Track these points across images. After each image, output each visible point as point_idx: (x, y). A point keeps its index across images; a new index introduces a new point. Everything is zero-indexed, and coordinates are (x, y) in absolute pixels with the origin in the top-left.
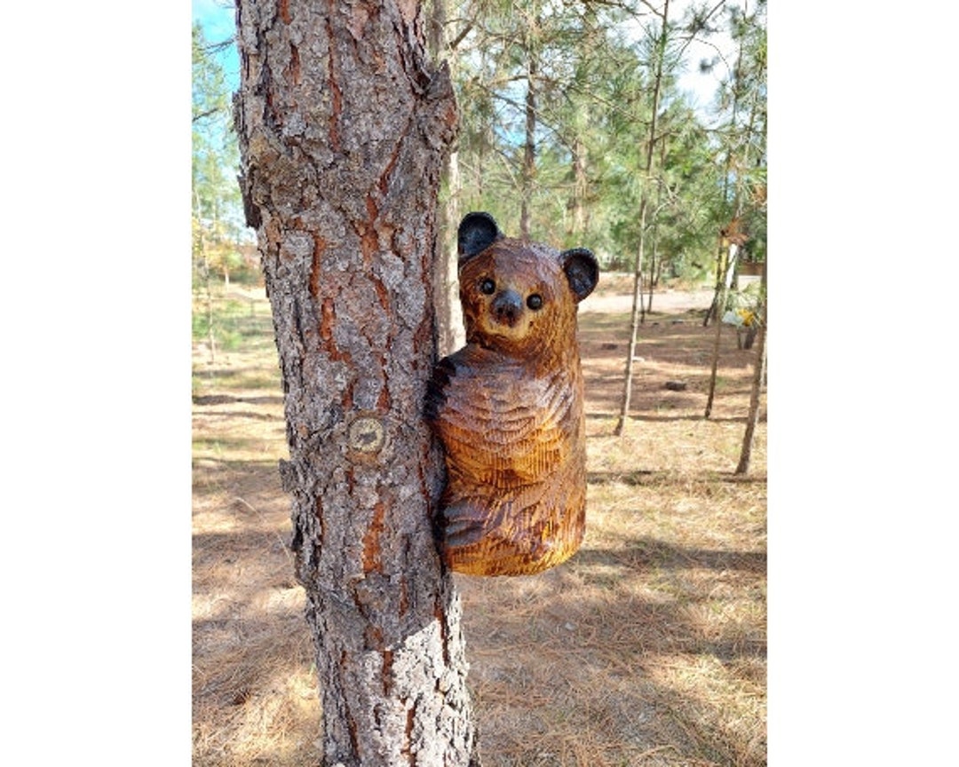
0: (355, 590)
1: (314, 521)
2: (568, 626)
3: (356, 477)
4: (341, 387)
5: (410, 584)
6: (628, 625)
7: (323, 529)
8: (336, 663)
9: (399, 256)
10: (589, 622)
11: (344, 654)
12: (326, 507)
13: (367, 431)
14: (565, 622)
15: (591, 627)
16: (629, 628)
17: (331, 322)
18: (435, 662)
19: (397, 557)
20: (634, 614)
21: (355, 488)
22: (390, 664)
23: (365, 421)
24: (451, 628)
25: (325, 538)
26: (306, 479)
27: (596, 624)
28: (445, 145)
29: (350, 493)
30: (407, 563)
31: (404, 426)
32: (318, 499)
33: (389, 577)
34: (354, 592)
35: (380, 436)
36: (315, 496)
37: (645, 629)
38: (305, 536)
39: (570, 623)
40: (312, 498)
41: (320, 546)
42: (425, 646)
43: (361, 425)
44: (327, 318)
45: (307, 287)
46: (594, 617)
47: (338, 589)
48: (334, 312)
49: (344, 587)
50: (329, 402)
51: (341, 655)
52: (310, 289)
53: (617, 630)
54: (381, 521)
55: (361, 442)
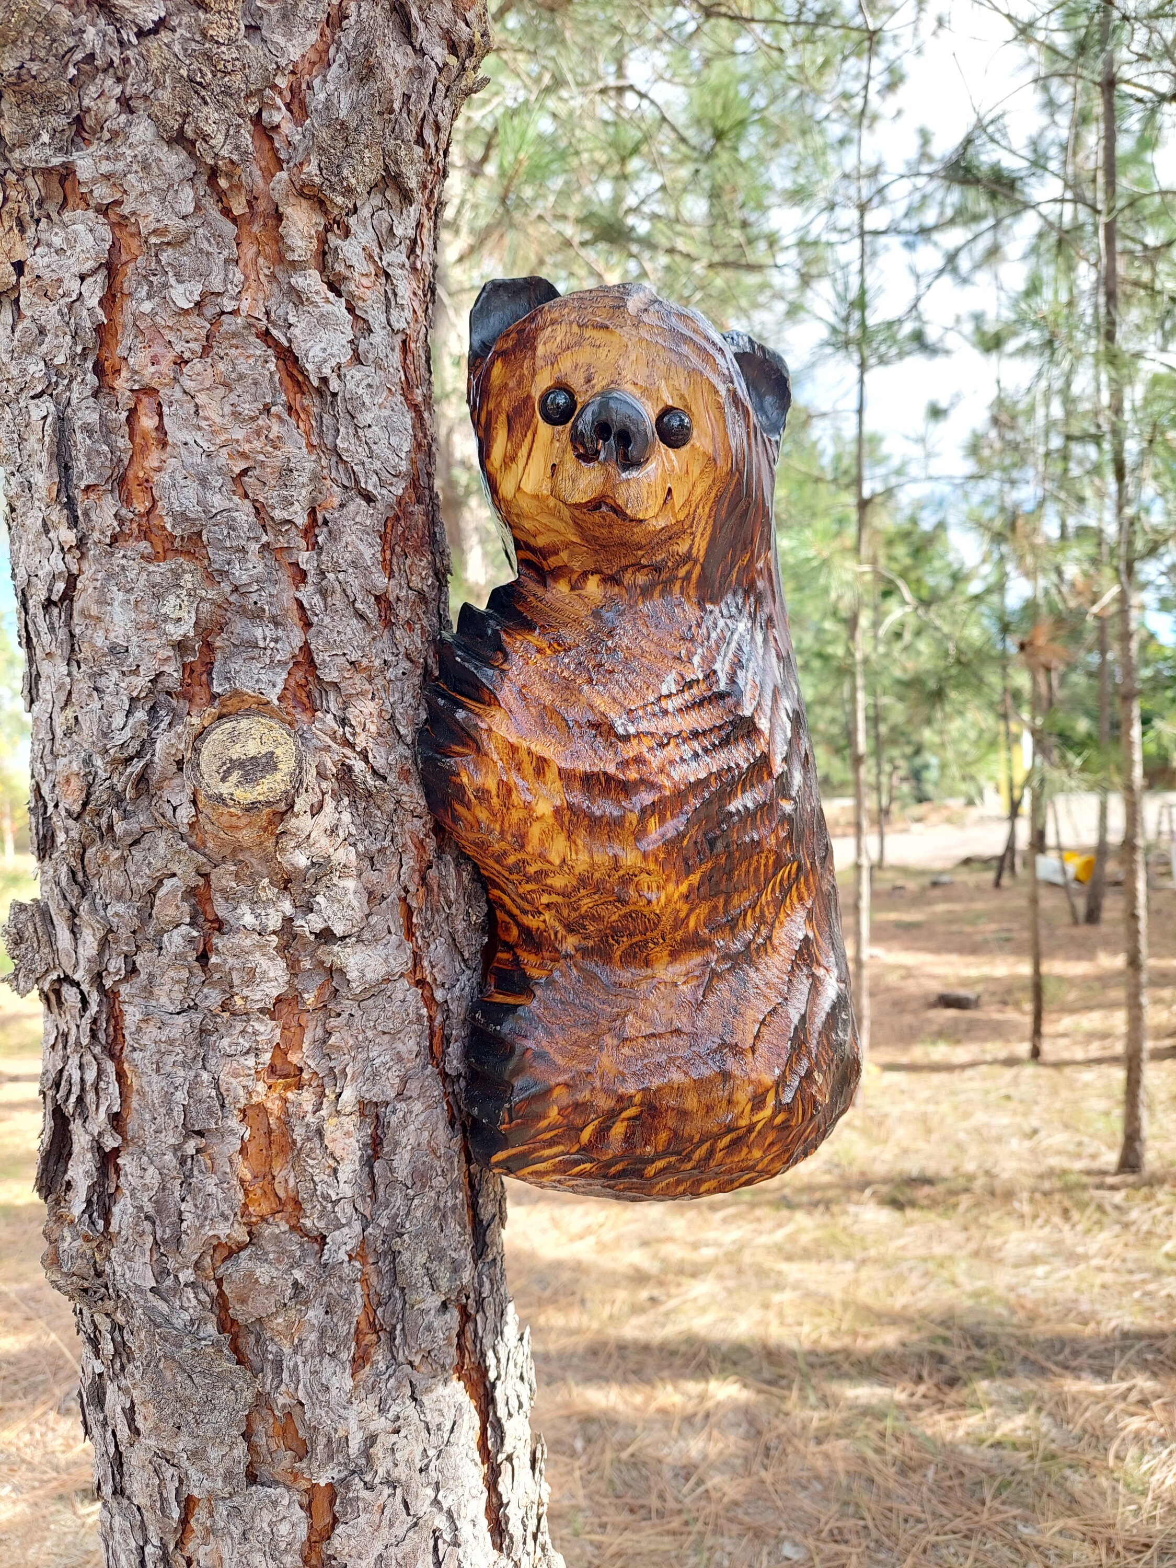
0: (219, 1282)
1: (100, 1073)
2: (788, 1550)
3: (221, 909)
4: (176, 632)
5: (384, 1266)
6: (932, 1538)
7: (124, 1096)
8: (164, 1546)
9: (339, 294)
10: (837, 1537)
11: (188, 1505)
12: (132, 1015)
13: (252, 748)
14: (780, 1541)
15: (843, 1548)
16: (935, 1546)
17: (153, 460)
18: (466, 1531)
19: (342, 1177)
20: (941, 1509)
21: (218, 941)
22: (327, 1535)
23: (244, 724)
24: (508, 1425)
25: (132, 1124)
26: (74, 931)
27: (853, 1539)
28: (453, 61)
29: (203, 958)
30: (374, 1198)
31: (359, 766)
32: (110, 996)
33: (322, 1240)
34: (214, 1289)
35: (286, 766)
36: (101, 988)
37: (974, 1543)
38: (76, 1127)
39: (795, 1544)
40: (94, 998)
41: (116, 1152)
42: (434, 1475)
43: (233, 737)
44: (140, 451)
45: (89, 365)
46: (851, 1523)
47: (169, 1281)
48: (160, 428)
49: (187, 1275)
50: (141, 682)
51: (176, 1514)
52: (98, 370)
53: (907, 1551)
54: (294, 1058)
55: (235, 776)
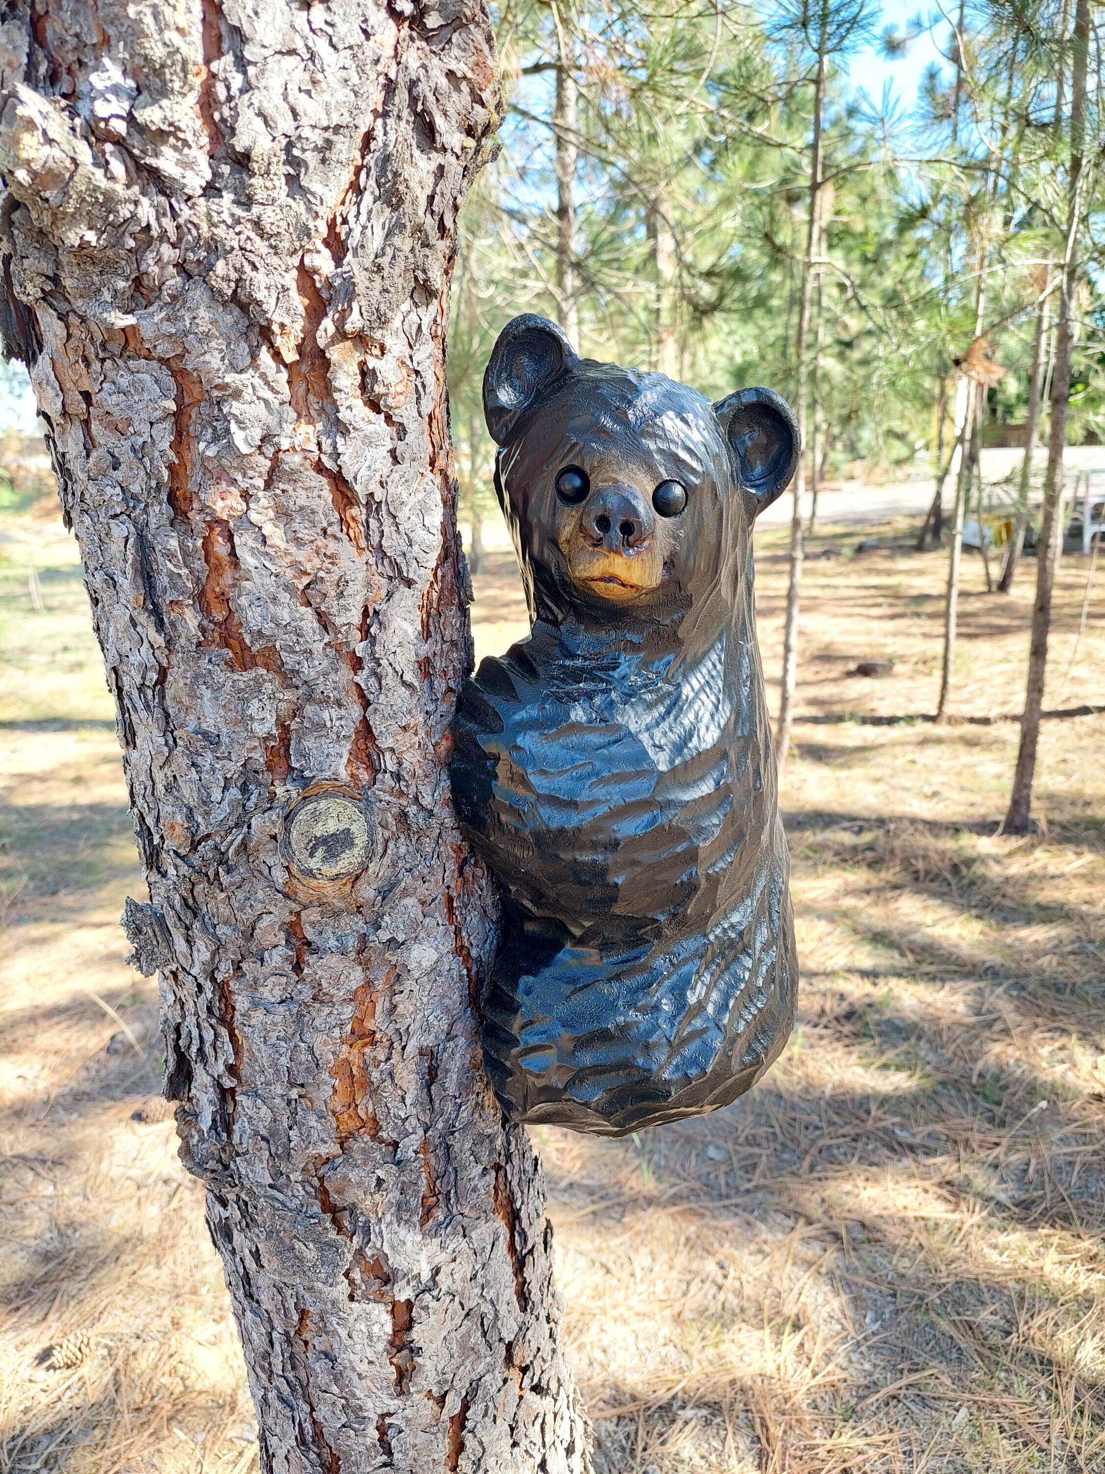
0: (321, 1179)
1: (217, 1036)
2: (712, 1152)
3: (310, 933)
4: (261, 730)
5: (440, 1152)
6: (828, 1142)
7: (237, 1052)
8: (287, 1334)
9: (379, 412)
10: (752, 1141)
11: (303, 1314)
12: (241, 1002)
13: (332, 826)
14: (706, 1145)
15: (756, 1150)
16: (829, 1147)
17: (228, 578)
18: (503, 1309)
19: (408, 1101)
20: (835, 1118)
21: (311, 959)
22: (409, 1328)
23: (323, 804)
25: (245, 1071)
26: (189, 941)
27: (764, 1143)
28: (471, 143)
29: (298, 968)
30: (432, 1110)
31: (412, 810)
32: (223, 991)
33: (396, 1145)
34: (316, 1182)
35: (361, 840)
36: (213, 980)
37: (859, 1145)
38: (198, 1070)
39: (718, 1148)
40: (208, 986)
41: (233, 1090)
42: (480, 1280)
43: (316, 817)
44: (216, 568)
45: (164, 496)
46: (761, 1131)
47: (283, 1180)
48: (233, 553)
49: (296, 1176)
50: (233, 768)
51: (296, 1317)
52: (172, 499)
53: (806, 1152)
54: (370, 1025)
55: (320, 853)
